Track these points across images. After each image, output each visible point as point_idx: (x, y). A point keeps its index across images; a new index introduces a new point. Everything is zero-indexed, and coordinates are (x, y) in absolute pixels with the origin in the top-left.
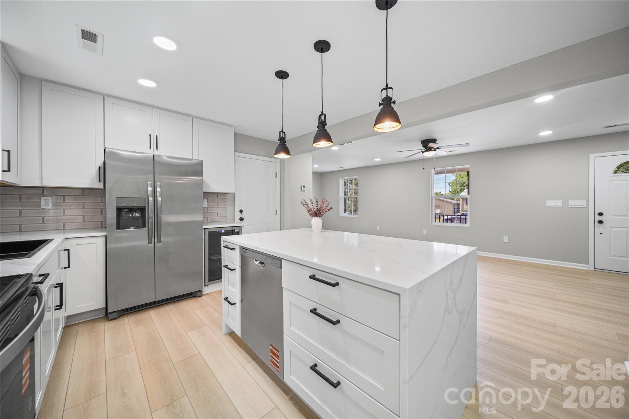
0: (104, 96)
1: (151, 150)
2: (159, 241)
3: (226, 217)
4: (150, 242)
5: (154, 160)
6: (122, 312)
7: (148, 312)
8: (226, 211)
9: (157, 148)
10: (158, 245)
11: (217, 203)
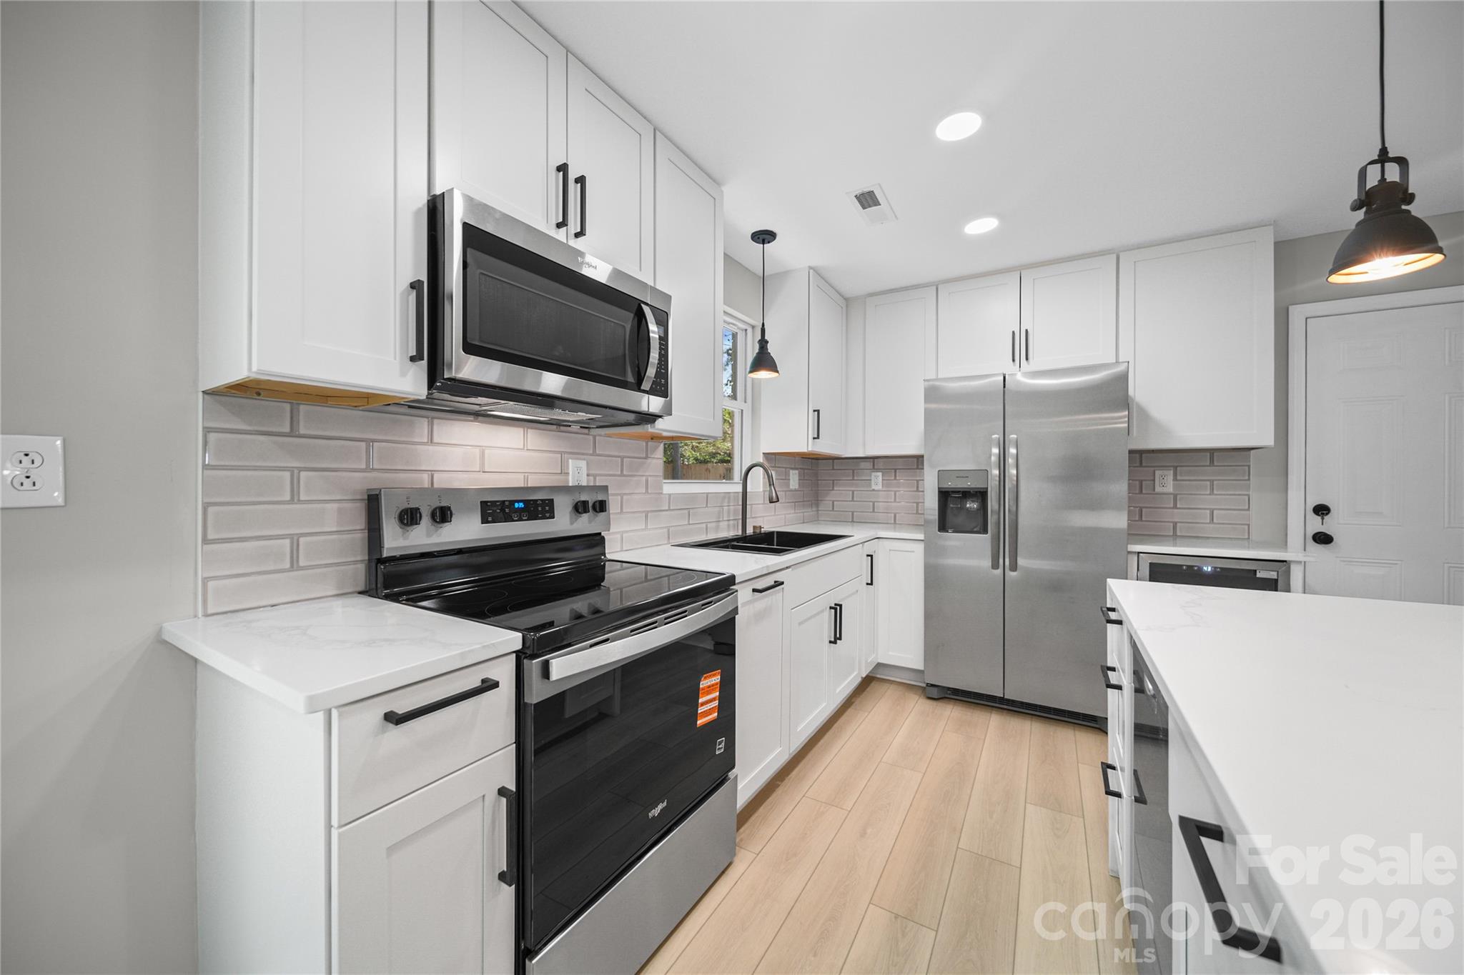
0: (936, 286)
1: (1014, 365)
2: (1014, 567)
3: (1249, 525)
4: (995, 566)
5: (1004, 387)
6: (949, 692)
7: (989, 714)
8: (1247, 507)
9: (1027, 359)
10: (1011, 575)
11: (1212, 481)
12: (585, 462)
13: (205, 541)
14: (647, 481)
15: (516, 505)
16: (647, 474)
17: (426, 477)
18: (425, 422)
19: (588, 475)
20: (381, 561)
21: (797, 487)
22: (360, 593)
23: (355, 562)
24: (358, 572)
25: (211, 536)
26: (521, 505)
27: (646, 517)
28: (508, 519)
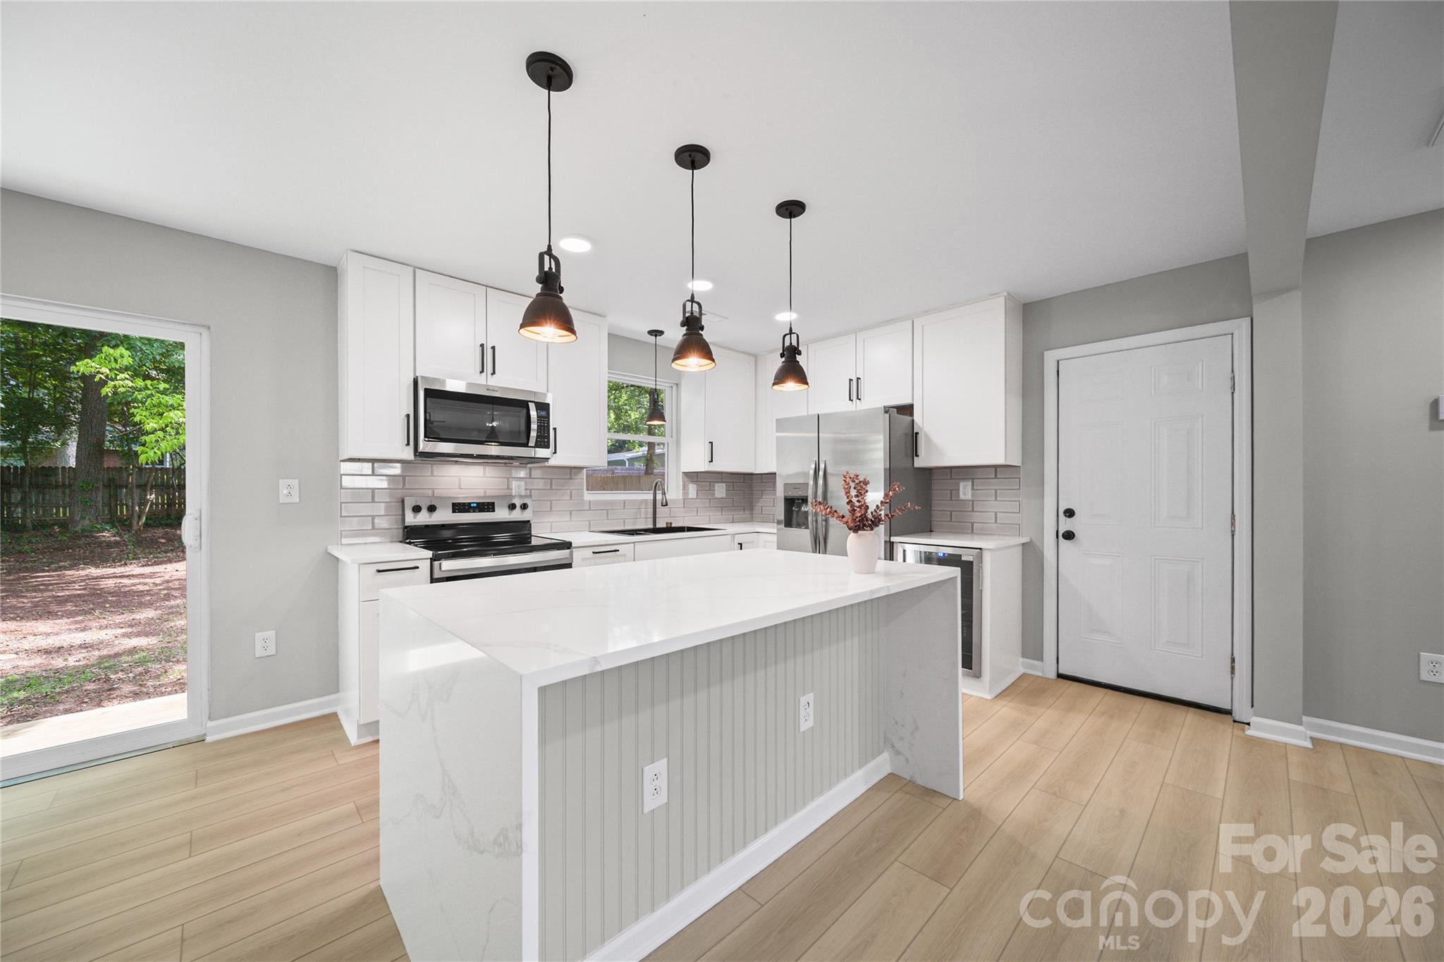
1: (853, 404)
5: (819, 423)
8: (1017, 511)
9: (859, 399)
11: (996, 490)
12: (523, 483)
13: (341, 516)
14: (571, 493)
15: (472, 505)
16: (572, 488)
17: (430, 492)
18: (430, 466)
19: (526, 489)
20: (406, 527)
21: (724, 496)
22: (401, 542)
23: (398, 529)
24: (399, 533)
25: (343, 515)
26: (475, 505)
27: (571, 514)
28: (468, 511)
